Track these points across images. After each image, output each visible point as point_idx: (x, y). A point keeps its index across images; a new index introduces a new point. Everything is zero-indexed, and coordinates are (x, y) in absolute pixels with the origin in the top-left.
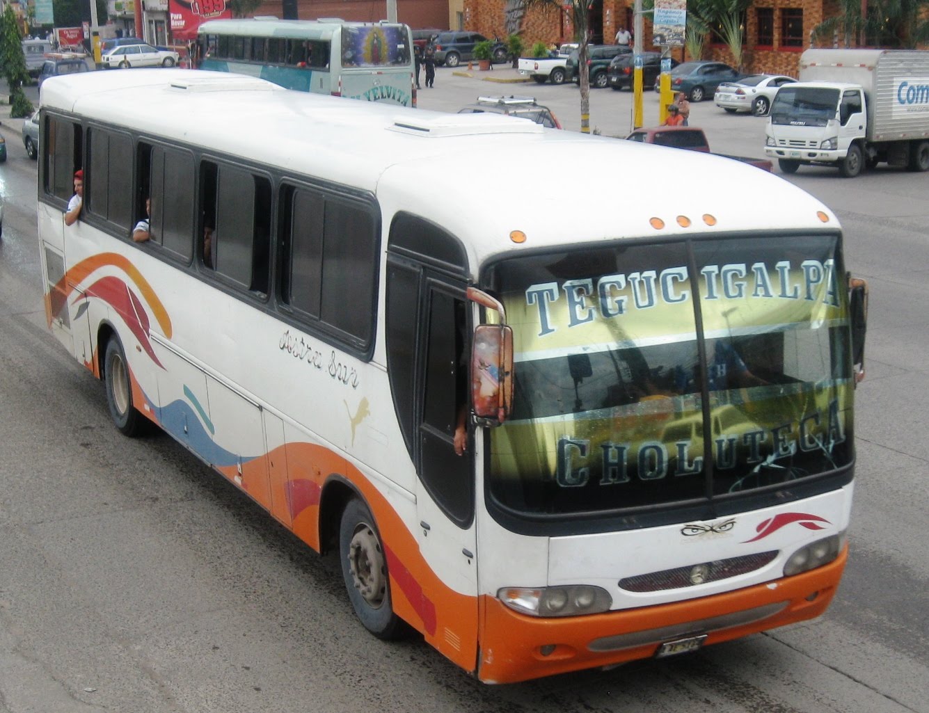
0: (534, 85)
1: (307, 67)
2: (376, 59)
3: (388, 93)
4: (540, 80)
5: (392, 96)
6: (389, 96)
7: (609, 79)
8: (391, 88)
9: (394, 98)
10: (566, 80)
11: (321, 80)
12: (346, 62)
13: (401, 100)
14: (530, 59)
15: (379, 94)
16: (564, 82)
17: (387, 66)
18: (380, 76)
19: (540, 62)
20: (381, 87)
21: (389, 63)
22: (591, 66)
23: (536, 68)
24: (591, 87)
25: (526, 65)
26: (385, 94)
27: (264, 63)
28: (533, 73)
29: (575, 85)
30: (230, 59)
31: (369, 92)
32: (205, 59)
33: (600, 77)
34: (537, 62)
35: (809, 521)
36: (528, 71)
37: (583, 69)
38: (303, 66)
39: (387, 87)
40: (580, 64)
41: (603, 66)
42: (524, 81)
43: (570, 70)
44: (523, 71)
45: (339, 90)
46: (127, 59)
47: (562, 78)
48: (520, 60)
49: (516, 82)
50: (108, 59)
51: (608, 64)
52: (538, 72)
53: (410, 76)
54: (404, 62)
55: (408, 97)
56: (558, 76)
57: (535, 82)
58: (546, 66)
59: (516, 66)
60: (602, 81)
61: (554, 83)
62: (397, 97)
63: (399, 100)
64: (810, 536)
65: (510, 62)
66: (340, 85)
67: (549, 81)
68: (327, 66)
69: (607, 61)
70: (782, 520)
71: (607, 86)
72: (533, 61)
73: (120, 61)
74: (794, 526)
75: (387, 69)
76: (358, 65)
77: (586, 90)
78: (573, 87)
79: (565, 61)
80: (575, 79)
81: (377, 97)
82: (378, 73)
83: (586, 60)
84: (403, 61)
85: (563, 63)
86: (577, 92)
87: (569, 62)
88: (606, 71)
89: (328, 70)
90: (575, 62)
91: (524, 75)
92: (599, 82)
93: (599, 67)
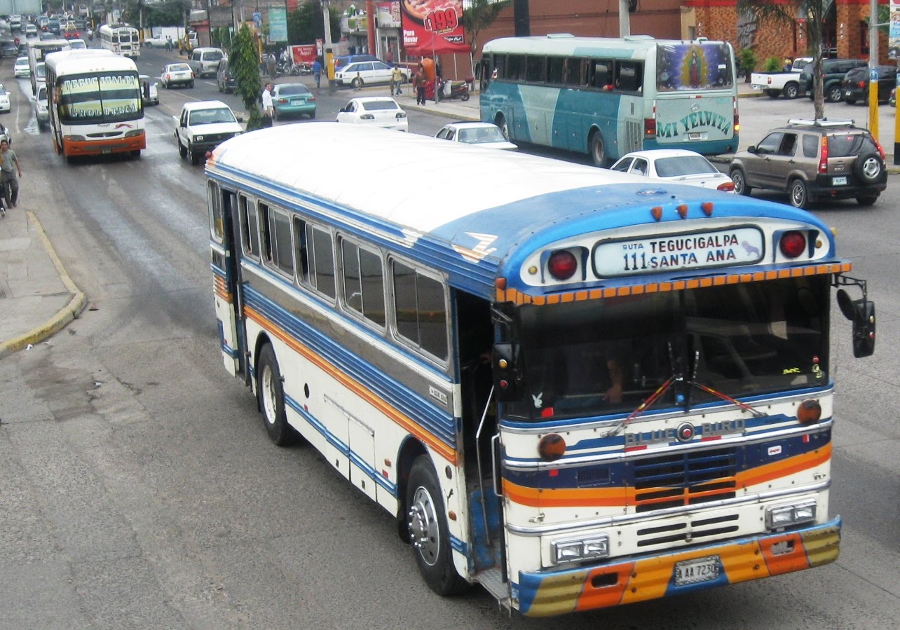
0: (768, 99)
1: (615, 90)
2: (695, 82)
3: (707, 118)
4: (773, 94)
5: (711, 123)
6: (708, 123)
7: (843, 93)
8: (711, 113)
9: (714, 125)
10: (799, 95)
11: (632, 105)
12: (662, 84)
13: (722, 128)
14: (764, 73)
15: (698, 121)
16: (797, 97)
17: (707, 89)
18: (699, 100)
19: (773, 77)
20: (700, 113)
21: (709, 86)
22: (826, 80)
23: (770, 82)
24: (826, 101)
25: (759, 79)
26: (704, 121)
27: (563, 85)
28: (766, 88)
29: (808, 99)
30: (521, 80)
31: (686, 118)
32: (492, 81)
33: (833, 91)
34: (770, 76)
35: (129, 126)
36: (761, 86)
37: (818, 82)
38: (610, 90)
39: (706, 113)
40: (814, 77)
41: (837, 80)
42: (757, 96)
43: (803, 84)
44: (755, 85)
45: (654, 117)
46: (360, 76)
47: (795, 93)
48: (753, 75)
49: (749, 96)
50: (341, 76)
51: (842, 78)
52: (771, 86)
53: (731, 99)
54: (725, 85)
55: (730, 123)
56: (792, 90)
57: (769, 97)
58: (779, 81)
59: (748, 80)
60: (836, 95)
61: (787, 98)
62: (717, 124)
63: (719, 127)
64: (129, 129)
65: (743, 77)
66: (654, 111)
67: (782, 96)
68: (640, 89)
69: (842, 74)
70: (121, 125)
71: (841, 100)
72: (767, 76)
73: (353, 78)
74: (125, 127)
75: (707, 92)
76: (675, 89)
77: (821, 104)
78: (806, 102)
79: (798, 75)
80: (808, 94)
81: (695, 124)
82: (697, 97)
83: (820, 73)
84: (725, 83)
85: (796, 77)
86: (811, 107)
87: (803, 76)
88: (839, 85)
89: (641, 94)
90: (809, 76)
91: (757, 90)
92: (833, 96)
93: (834, 81)
